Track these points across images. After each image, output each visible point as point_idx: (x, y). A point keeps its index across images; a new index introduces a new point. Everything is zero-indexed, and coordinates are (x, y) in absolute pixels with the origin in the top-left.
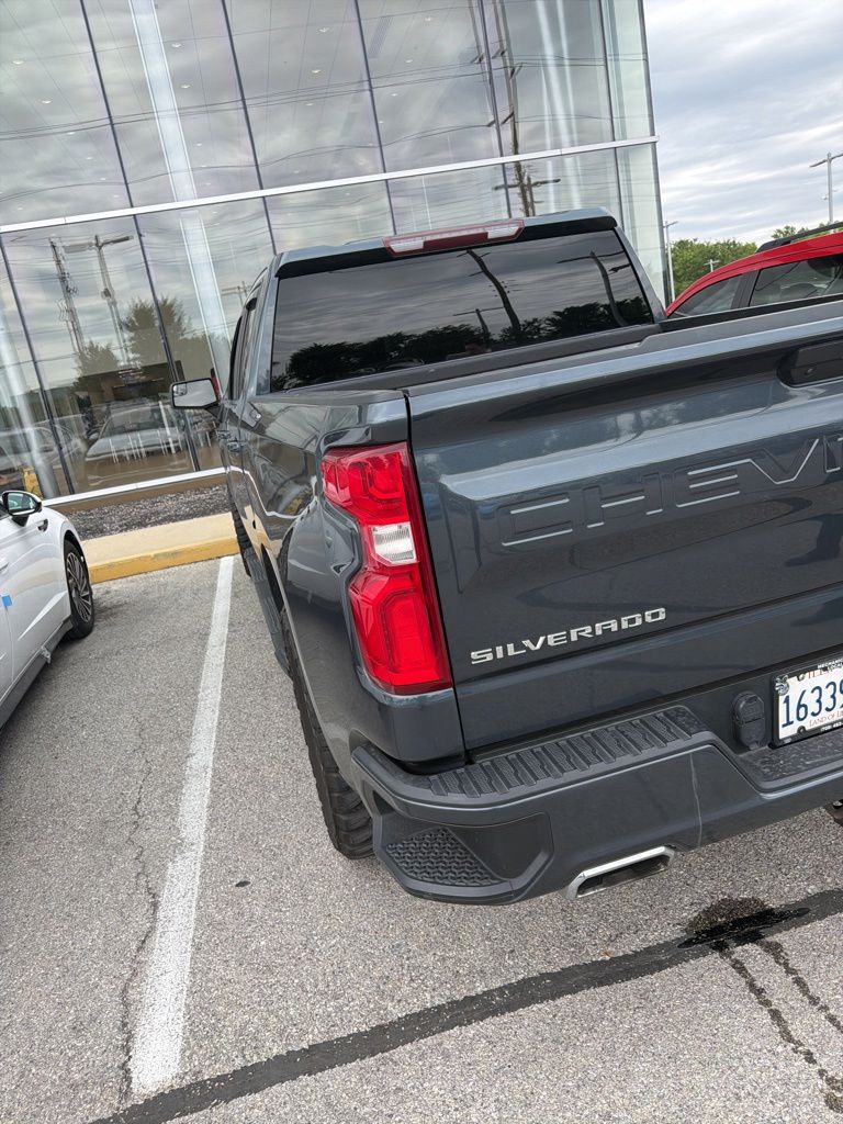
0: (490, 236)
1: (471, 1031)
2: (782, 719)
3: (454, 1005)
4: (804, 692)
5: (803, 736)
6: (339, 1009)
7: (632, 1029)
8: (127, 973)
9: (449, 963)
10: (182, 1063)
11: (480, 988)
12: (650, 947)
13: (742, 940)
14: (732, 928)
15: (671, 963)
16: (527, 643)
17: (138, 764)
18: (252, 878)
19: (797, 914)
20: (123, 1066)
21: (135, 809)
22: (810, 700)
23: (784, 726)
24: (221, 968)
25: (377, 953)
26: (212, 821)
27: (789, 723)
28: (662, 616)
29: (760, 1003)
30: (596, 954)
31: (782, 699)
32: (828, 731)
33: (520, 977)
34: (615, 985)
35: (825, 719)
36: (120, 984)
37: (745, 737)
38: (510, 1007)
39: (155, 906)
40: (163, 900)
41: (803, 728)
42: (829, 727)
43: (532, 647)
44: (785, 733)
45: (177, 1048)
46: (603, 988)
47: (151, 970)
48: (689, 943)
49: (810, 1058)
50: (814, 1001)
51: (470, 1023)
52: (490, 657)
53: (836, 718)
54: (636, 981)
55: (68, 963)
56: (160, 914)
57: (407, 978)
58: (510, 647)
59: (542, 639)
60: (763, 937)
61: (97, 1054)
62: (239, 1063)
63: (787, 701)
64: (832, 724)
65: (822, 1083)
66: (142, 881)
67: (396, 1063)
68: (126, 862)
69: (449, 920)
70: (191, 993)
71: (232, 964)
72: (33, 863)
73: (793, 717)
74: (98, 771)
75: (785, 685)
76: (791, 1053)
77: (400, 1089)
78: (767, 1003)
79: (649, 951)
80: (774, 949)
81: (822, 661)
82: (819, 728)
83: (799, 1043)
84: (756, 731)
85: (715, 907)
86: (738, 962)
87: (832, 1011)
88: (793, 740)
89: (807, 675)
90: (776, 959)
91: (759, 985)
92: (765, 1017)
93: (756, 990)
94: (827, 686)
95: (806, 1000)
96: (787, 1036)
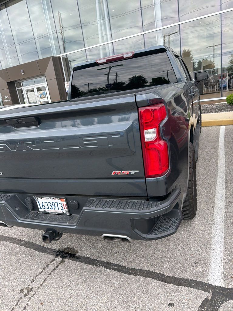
0: (124, 57)
1: (13, 245)
3: (18, 240)
4: (42, 202)
5: (44, 212)
7: (25, 259)
11: (24, 239)
13: (62, 256)
14: (65, 254)
15: (48, 253)
22: (45, 204)
27: (40, 208)
28: (2, 174)
31: (37, 202)
32: (50, 214)
33: (30, 241)
34: (36, 251)
35: (51, 211)
37: (28, 208)
38: (21, 245)
42: (51, 213)
44: (40, 210)
46: (34, 250)
48: (55, 251)
51: (15, 244)
53: (54, 212)
54: (39, 252)
63: (38, 202)
64: (52, 213)
65: (26, 287)
73: (42, 207)
75: (37, 199)
76: (32, 279)
78: (44, 269)
79: (49, 249)
80: (62, 261)
81: (45, 196)
82: (49, 212)
83: (35, 279)
84: (30, 207)
85: (70, 248)
86: (54, 260)
87: (48, 278)
88: (43, 213)
89: (42, 198)
90: (59, 263)
91: (49, 265)
92: (40, 271)
93: (47, 266)
94: (49, 203)
95: (49, 273)
96: (36, 277)
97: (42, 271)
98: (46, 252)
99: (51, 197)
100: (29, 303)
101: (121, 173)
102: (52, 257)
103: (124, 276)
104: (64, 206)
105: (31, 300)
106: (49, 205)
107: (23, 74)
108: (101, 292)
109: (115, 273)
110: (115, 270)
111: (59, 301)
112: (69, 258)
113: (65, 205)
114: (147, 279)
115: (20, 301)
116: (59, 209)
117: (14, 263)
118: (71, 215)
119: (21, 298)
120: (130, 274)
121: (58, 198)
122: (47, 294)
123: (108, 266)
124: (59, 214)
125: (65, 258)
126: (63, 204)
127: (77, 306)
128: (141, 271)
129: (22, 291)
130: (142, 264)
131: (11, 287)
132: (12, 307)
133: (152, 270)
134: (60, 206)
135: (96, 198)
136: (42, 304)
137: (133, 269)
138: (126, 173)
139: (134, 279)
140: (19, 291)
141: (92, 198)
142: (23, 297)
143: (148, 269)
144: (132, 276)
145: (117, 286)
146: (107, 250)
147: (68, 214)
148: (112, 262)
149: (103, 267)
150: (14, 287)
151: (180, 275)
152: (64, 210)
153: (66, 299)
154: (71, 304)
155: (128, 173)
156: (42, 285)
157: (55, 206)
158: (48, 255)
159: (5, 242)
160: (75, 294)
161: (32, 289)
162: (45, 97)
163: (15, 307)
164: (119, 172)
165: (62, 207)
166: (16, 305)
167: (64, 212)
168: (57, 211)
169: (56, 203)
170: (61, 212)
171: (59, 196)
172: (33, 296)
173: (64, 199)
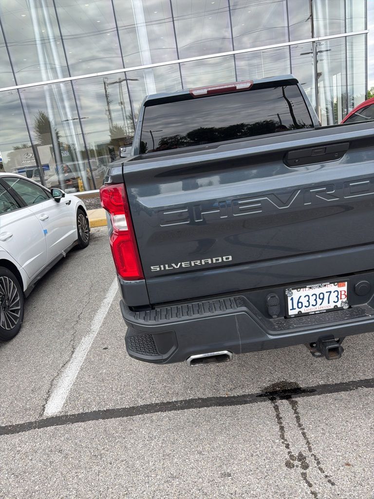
0: (237, 88)
1: (164, 414)
2: (290, 307)
3: (163, 403)
4: (300, 297)
5: (300, 315)
6: (121, 398)
7: (224, 423)
8: (55, 374)
9: (167, 389)
10: (62, 409)
11: (174, 399)
12: (245, 395)
13: (282, 398)
14: (281, 393)
15: (251, 402)
17: (86, 299)
18: (110, 347)
19: (310, 391)
20: (44, 406)
21: (79, 316)
22: (304, 300)
23: (291, 310)
24: (87, 378)
25: (143, 381)
26: (104, 324)
27: (293, 309)
28: (230, 259)
29: (278, 423)
30: (223, 394)
31: (289, 299)
32: (311, 315)
33: (191, 398)
34: (225, 407)
35: (311, 309)
36: (52, 378)
37: (270, 312)
38: (182, 408)
39: (73, 352)
40: (76, 351)
41: (301, 312)
42: (313, 313)
43: (176, 267)
44: (291, 313)
45: (63, 403)
46: (220, 407)
47: (64, 375)
48: (261, 396)
49: (287, 446)
50: (300, 425)
51: (165, 411)
52: (158, 269)
53: (317, 309)
54: (233, 406)
55: (38, 368)
56: (74, 356)
57: (149, 392)
58: (167, 266)
59: (179, 264)
60: (292, 398)
61: (37, 401)
62: (81, 411)
63: (292, 299)
64: (315, 312)
65: (287, 457)
66: (72, 343)
67: (133, 421)
68: (69, 336)
69: (173, 373)
70: (74, 384)
71: (91, 377)
72: (39, 331)
73: (295, 306)
74: (71, 300)
75: (291, 293)
76: (281, 443)
77: (131, 430)
78: (281, 423)
79: (244, 396)
80: (294, 403)
81: (308, 285)
82: (309, 313)
83: (286, 440)
84: (276, 310)
85: (278, 383)
86: (277, 406)
87: (305, 431)
88: (296, 316)
89: (302, 289)
90: (293, 407)
91: (281, 416)
92: (277, 428)
94: (312, 296)
95: (297, 425)
96: (282, 437)
97: (282, 428)
98: (246, 402)
99: (321, 283)
100: (326, 473)
104: (341, 295)
105: (323, 468)
106: (312, 299)
112: (297, 396)
113: (343, 293)
115: (308, 478)
116: (329, 303)
118: (350, 307)
119: (304, 475)
121: (334, 283)
122: (336, 450)
123: (368, 384)
124: (328, 311)
126: (341, 291)
129: (289, 465)
132: (309, 492)
134: (333, 297)
136: (348, 464)
140: (285, 468)
142: (304, 471)
147: (346, 307)
148: (366, 378)
149: (363, 388)
150: (267, 467)
152: (340, 301)
156: (308, 443)
157: (323, 299)
158: (255, 404)
161: (300, 455)
163: (312, 489)
165: (337, 297)
166: (310, 485)
167: (339, 305)
168: (326, 306)
169: (327, 292)
170: (333, 307)
171: (335, 280)
172: (318, 463)
173: (345, 281)
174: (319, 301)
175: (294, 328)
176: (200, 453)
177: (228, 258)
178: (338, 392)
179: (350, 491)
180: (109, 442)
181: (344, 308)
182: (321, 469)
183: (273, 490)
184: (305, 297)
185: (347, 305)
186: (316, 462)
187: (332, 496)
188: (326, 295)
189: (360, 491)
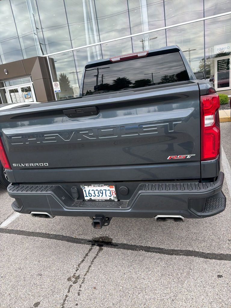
0: (138, 56)
2: (85, 195)
3: (45, 234)
4: (89, 190)
5: (91, 200)
6: (32, 227)
7: (61, 251)
9: (53, 227)
11: (52, 233)
13: (98, 245)
14: (100, 242)
15: (82, 243)
16: (22, 164)
19: (116, 246)
22: (92, 192)
27: (87, 196)
28: (48, 165)
30: (74, 236)
31: (84, 190)
33: (59, 234)
34: (69, 242)
35: (96, 198)
37: (73, 196)
38: (51, 238)
41: (91, 199)
42: (98, 200)
43: (23, 166)
44: (86, 198)
46: (67, 242)
48: (90, 241)
49: (76, 271)
51: (43, 238)
52: (16, 166)
53: (101, 199)
54: (72, 243)
57: (45, 227)
58: (19, 165)
63: (85, 191)
64: (99, 200)
65: (72, 275)
67: (28, 239)
73: (88, 195)
75: (84, 187)
76: (76, 268)
77: (23, 242)
78: (85, 258)
79: (82, 239)
80: (101, 250)
81: (93, 184)
82: (95, 200)
83: (79, 267)
84: (76, 195)
85: (103, 237)
86: (92, 249)
87: (92, 265)
88: (89, 201)
89: (90, 186)
90: (98, 251)
91: (89, 254)
92: (81, 260)
93: (87, 255)
94: (96, 190)
95: (91, 261)
96: (79, 265)
97: (83, 260)
98: (80, 243)
99: (99, 184)
100: (81, 289)
101: (177, 157)
102: (89, 247)
103: (167, 257)
104: (112, 193)
105: (82, 286)
106: (96, 192)
107: (7, 73)
108: (150, 272)
109: (158, 255)
110: (156, 252)
111: (112, 284)
112: (106, 246)
113: (113, 192)
114: (189, 257)
115: (71, 288)
116: (106, 196)
117: (50, 255)
118: (119, 200)
119: (71, 286)
120: (172, 254)
121: (107, 185)
122: (96, 279)
123: (148, 249)
124: (106, 201)
125: (102, 246)
126: (112, 191)
127: (131, 286)
128: (181, 251)
129: (69, 279)
130: (180, 245)
131: (56, 277)
132: (65, 295)
133: (191, 249)
134: (108, 192)
135: (147, 183)
136: (95, 288)
137: (173, 250)
138: (182, 157)
139: (177, 259)
140: (66, 280)
141: (143, 183)
142: (73, 284)
143: (187, 249)
144: (174, 256)
145: (164, 266)
146: (142, 236)
147: (116, 200)
148: (151, 246)
149: (143, 251)
150: (60, 277)
151: (219, 251)
152: (112, 196)
153: (119, 282)
154: (125, 285)
155: (184, 157)
156: (88, 271)
157: (102, 193)
158: (83, 245)
159: (32, 237)
160: (125, 276)
161: (79, 276)
162: (30, 97)
163: (68, 294)
164: (176, 157)
165: (110, 193)
166: (69, 292)
167: (112, 198)
168: (104, 198)
169: (104, 190)
170: (109, 199)
171: (108, 183)
172: (83, 283)
173: (113, 185)
174: (101, 195)
175: (80, 207)
176: (39, 262)
177: (46, 164)
178: (128, 249)
179: (83, 301)
180: (11, 245)
181: (115, 200)
182: (81, 286)
183: (51, 288)
184: (92, 190)
185: (116, 199)
186: (82, 282)
187: (73, 300)
188: (104, 192)
189: (87, 303)
